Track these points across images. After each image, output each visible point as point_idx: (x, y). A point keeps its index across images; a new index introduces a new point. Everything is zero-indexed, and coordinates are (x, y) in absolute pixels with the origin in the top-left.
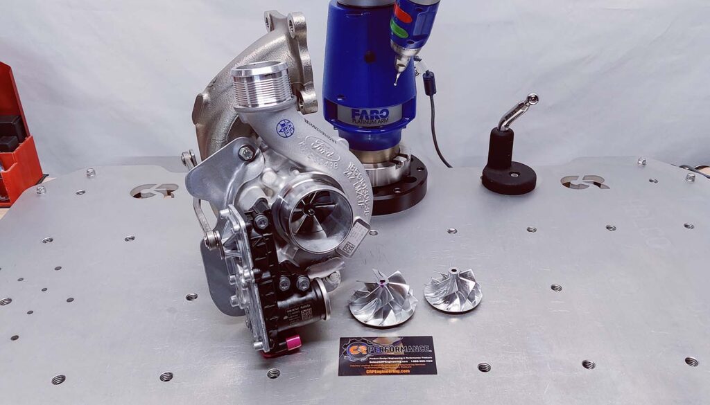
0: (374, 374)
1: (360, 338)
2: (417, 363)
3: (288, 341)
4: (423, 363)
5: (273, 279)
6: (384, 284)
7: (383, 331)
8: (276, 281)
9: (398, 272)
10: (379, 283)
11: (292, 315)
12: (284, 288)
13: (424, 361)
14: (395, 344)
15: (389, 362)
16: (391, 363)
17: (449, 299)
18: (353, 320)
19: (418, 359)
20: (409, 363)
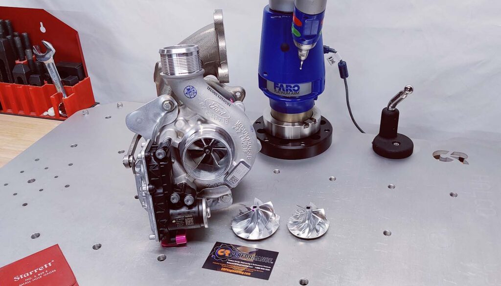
1: (230, 244)
2: (258, 269)
3: (176, 238)
4: (263, 270)
7: (248, 242)
8: (167, 197)
9: (270, 203)
10: (252, 208)
11: (179, 220)
12: (175, 201)
14: (251, 253)
15: (240, 265)
19: (261, 267)
20: (254, 268)
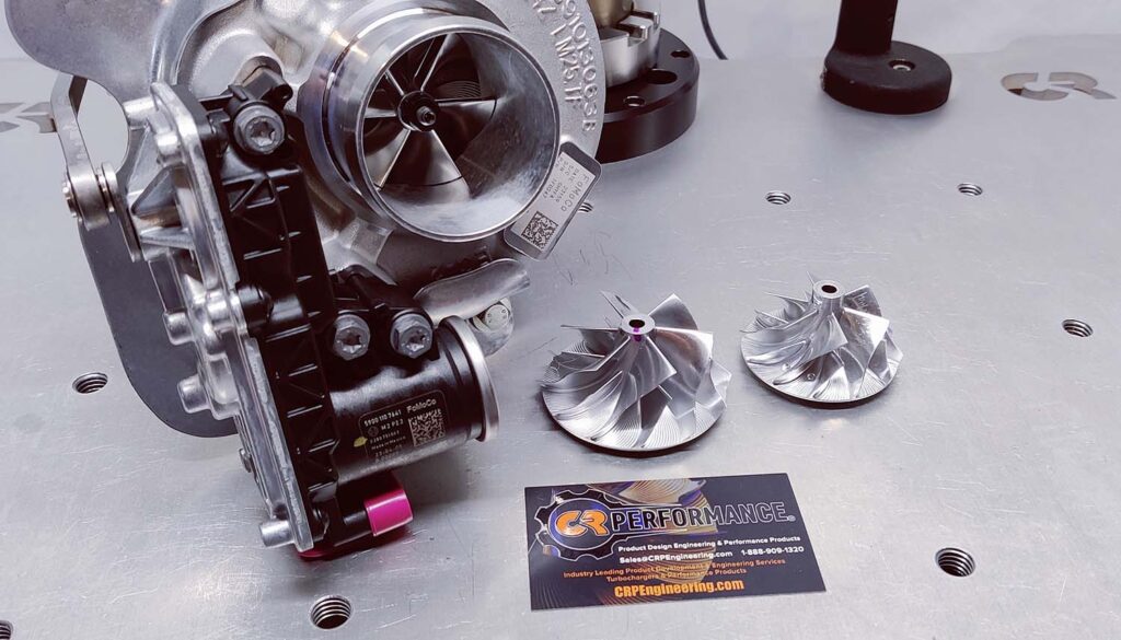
0: (638, 599)
1: (582, 487)
2: (759, 557)
3: (371, 508)
4: (777, 556)
5: (313, 321)
6: (643, 331)
7: (646, 462)
8: (324, 330)
9: (673, 297)
10: (630, 330)
11: (381, 433)
12: (351, 351)
13: (780, 550)
14: (685, 499)
16: (683, 562)
17: (817, 368)
18: (556, 434)
19: (763, 546)
20: (737, 557)
